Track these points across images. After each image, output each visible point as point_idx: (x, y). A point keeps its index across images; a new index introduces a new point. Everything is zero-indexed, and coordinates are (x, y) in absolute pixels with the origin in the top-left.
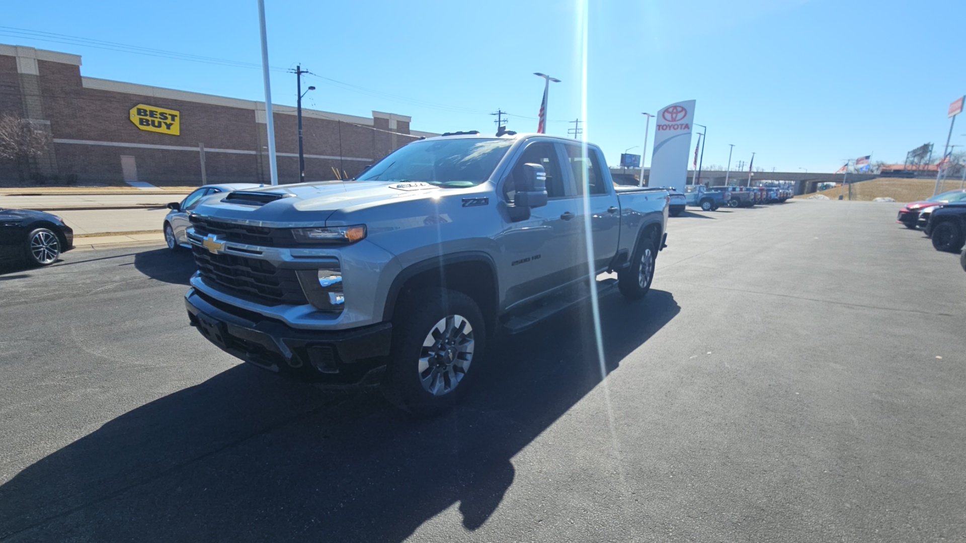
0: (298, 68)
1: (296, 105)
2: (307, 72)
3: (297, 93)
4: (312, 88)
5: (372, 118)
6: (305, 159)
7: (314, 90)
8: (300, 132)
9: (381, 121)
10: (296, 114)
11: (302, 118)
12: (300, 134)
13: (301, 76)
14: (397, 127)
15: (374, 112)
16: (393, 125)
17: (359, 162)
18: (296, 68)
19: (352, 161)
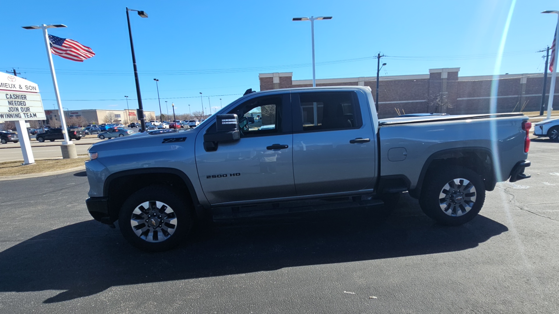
0: (379, 54)
1: (376, 75)
2: (383, 56)
3: (377, 69)
4: (385, 64)
5: (429, 73)
6: (379, 105)
7: (386, 65)
8: (377, 90)
9: (435, 75)
10: (376, 80)
11: (379, 82)
12: (377, 91)
13: (380, 59)
14: (448, 76)
15: (430, 70)
16: (445, 76)
17: (417, 102)
18: (378, 55)
19: (412, 103)
